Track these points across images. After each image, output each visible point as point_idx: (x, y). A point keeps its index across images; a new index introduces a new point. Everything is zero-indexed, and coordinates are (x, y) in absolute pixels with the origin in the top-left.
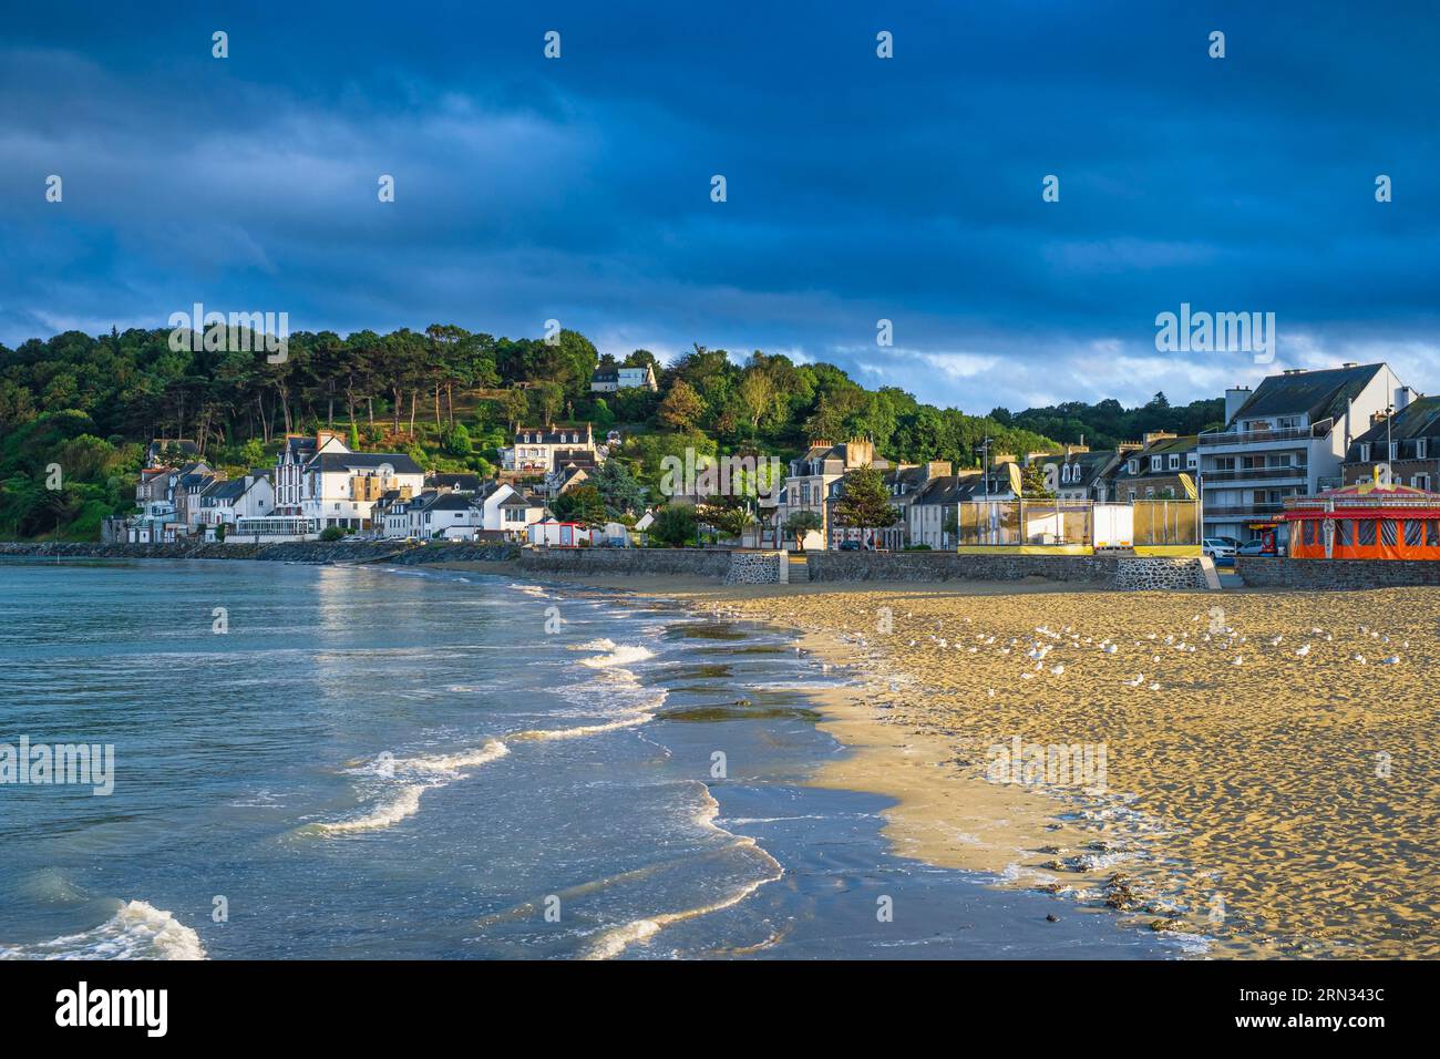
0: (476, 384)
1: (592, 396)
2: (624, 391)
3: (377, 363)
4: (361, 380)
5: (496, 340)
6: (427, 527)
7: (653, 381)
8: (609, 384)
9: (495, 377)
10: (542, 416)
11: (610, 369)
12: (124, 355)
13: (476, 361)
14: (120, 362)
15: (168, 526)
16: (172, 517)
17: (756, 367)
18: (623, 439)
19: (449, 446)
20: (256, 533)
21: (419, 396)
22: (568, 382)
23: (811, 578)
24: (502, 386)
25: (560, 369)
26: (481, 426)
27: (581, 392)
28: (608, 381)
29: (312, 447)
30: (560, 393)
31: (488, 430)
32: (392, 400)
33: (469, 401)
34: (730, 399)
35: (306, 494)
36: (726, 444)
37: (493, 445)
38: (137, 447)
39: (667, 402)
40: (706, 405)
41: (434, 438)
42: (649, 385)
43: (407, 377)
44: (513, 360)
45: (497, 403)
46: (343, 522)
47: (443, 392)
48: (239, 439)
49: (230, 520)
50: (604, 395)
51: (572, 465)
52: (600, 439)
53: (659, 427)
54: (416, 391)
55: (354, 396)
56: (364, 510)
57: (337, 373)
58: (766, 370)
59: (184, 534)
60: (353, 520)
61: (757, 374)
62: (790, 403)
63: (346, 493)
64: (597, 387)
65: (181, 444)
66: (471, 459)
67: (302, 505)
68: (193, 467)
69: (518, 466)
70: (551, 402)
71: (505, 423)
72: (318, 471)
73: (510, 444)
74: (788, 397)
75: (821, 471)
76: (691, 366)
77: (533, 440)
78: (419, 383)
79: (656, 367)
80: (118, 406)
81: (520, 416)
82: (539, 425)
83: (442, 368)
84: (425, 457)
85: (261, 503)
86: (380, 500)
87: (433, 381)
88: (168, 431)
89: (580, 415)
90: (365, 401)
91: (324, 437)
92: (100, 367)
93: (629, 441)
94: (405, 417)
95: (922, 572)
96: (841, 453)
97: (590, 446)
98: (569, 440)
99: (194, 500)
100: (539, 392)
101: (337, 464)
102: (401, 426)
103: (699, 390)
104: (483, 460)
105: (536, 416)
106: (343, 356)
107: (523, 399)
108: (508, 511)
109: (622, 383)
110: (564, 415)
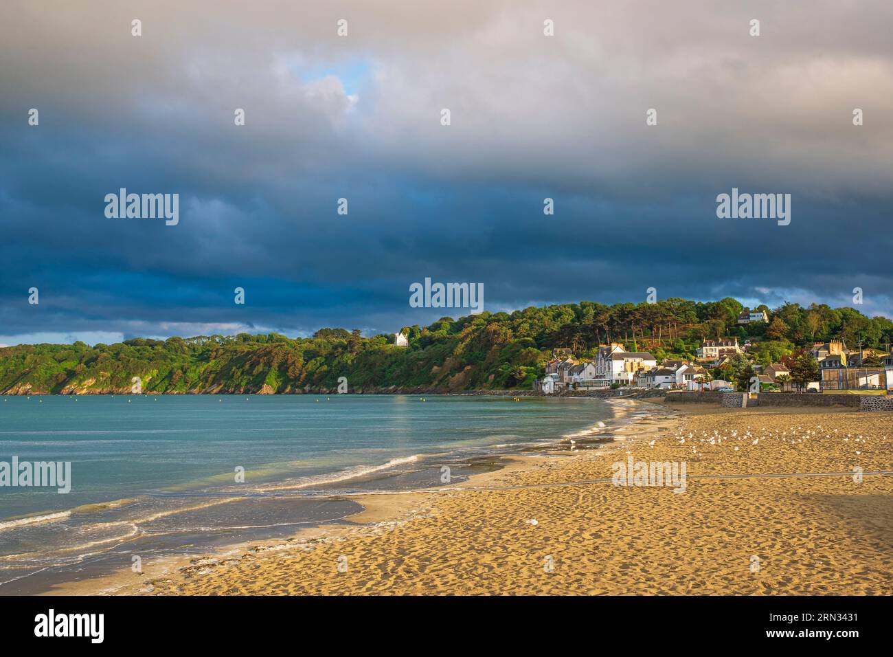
0: (688, 322)
1: (738, 325)
2: (752, 323)
3: (644, 315)
4: (637, 322)
5: (697, 303)
6: (654, 383)
7: (766, 318)
8: (746, 320)
9: (696, 319)
10: (716, 335)
11: (747, 314)
12: (548, 315)
13: (687, 312)
14: (547, 318)
15: (556, 383)
16: (558, 380)
17: (812, 310)
18: (752, 343)
19: (675, 349)
20: (588, 387)
21: (662, 328)
22: (727, 320)
23: (758, 405)
24: (699, 322)
25: (723, 314)
26: (689, 340)
27: (733, 324)
28: (746, 319)
29: (609, 350)
30: (724, 325)
31: (692, 341)
32: (652, 330)
33: (685, 329)
34: (800, 325)
35: (607, 370)
36: (799, 345)
37: (695, 348)
38: (549, 352)
39: (771, 327)
40: (789, 328)
41: (670, 345)
42: (764, 320)
43: (657, 320)
44: (704, 311)
45: (697, 330)
46: (622, 381)
47: (673, 326)
48: (589, 348)
49: (578, 381)
50: (744, 325)
51: (725, 355)
52: (741, 344)
53: (767, 338)
54: (660, 326)
55: (635, 329)
56: (630, 376)
57: (628, 319)
58: (818, 312)
59: (561, 386)
60: (626, 381)
61: (812, 313)
62: (829, 326)
63: (623, 369)
64: (740, 321)
65: (566, 351)
66: (684, 354)
67: (605, 374)
68: (566, 359)
69: (704, 356)
70: (720, 328)
71: (700, 338)
72: (611, 360)
73: (701, 346)
74: (828, 323)
75: (817, 356)
76: (784, 311)
77: (711, 345)
78: (662, 323)
79: (768, 311)
80: (545, 336)
81: (706, 335)
82: (713, 337)
83: (671, 316)
84: (665, 353)
85: (591, 374)
86: (636, 372)
87: (668, 321)
88: (562, 345)
89: (733, 333)
90: (640, 331)
91: (614, 346)
92: (538, 320)
93: (754, 344)
94: (657, 337)
95: (798, 402)
96: (827, 348)
97: (736, 347)
98: (727, 345)
99: (566, 373)
100: (714, 324)
101: (620, 357)
102: (655, 341)
103: (786, 321)
104: (689, 354)
105: (713, 335)
106: (630, 312)
107: (707, 328)
108: (686, 376)
109: (752, 319)
110: (726, 334)
